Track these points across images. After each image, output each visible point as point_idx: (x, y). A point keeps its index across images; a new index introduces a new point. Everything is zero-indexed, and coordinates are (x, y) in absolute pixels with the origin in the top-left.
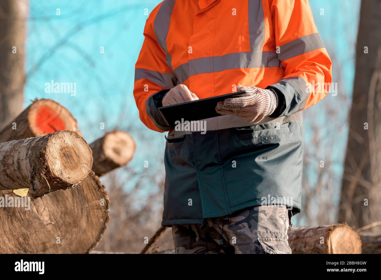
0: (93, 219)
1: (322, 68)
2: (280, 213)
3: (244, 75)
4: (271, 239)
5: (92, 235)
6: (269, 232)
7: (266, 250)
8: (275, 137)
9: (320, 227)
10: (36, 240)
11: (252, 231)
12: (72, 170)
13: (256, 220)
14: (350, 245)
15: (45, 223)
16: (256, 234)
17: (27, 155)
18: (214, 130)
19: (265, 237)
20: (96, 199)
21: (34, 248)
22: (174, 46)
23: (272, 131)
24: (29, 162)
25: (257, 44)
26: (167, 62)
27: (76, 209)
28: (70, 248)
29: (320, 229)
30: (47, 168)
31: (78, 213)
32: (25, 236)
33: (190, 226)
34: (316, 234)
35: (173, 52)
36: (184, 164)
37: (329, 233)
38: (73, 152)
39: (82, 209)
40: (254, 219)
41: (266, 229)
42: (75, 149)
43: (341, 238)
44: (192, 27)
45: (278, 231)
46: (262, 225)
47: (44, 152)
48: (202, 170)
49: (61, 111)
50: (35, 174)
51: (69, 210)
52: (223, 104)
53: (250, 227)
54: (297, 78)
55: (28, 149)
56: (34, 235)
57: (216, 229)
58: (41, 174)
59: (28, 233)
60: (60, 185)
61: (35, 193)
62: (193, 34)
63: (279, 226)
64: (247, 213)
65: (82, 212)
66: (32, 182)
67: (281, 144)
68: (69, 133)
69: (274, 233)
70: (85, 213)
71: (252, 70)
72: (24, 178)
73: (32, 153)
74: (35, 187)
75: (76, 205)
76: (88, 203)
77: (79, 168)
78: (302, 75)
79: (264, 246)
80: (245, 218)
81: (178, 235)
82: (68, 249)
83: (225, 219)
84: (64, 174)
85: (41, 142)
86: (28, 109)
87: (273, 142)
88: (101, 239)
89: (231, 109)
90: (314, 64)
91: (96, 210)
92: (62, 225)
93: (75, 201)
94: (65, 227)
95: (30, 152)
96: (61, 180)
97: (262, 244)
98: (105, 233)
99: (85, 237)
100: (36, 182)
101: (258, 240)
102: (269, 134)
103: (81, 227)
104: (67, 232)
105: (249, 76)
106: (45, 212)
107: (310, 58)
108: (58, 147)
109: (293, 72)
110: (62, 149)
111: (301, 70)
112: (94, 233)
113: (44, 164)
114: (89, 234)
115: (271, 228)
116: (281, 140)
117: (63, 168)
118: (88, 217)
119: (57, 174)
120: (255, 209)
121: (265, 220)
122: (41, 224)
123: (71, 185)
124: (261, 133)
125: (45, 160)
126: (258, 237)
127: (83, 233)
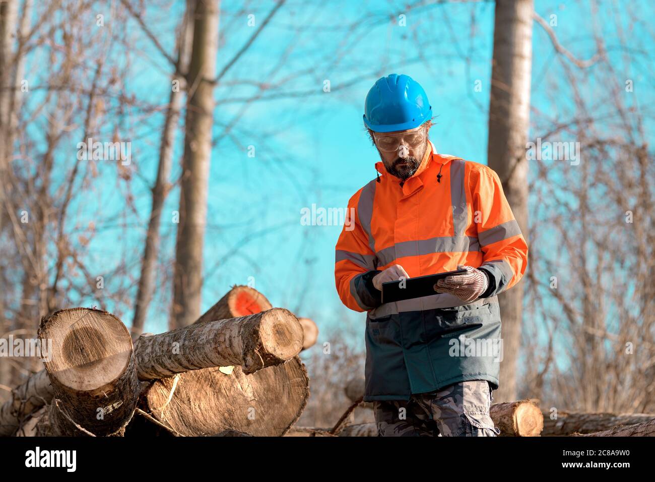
0: (294, 396)
1: (520, 253)
2: (483, 388)
3: (449, 258)
4: (477, 413)
5: (293, 411)
6: (474, 406)
7: (472, 423)
8: (478, 318)
9: (504, 403)
10: (241, 415)
11: (457, 406)
12: (284, 346)
13: (462, 394)
14: (533, 419)
15: (249, 400)
16: (462, 408)
17: (239, 332)
18: (420, 310)
19: (471, 410)
20: (297, 377)
21: (239, 423)
22: (379, 229)
23: (474, 313)
24: (242, 339)
25: (461, 230)
26: (370, 245)
27: (278, 386)
28: (272, 423)
29: (505, 405)
30: (261, 344)
31: (280, 390)
32: (230, 412)
33: (392, 402)
34: (501, 409)
35: (377, 235)
36: (389, 342)
37: (514, 409)
38: (286, 329)
39: (284, 386)
40: (460, 394)
41: (471, 403)
42: (287, 326)
43: (526, 413)
44: (396, 213)
45: (482, 405)
46: (467, 399)
47: (257, 329)
48: (408, 348)
49: (258, 297)
50: (248, 351)
51: (271, 387)
52: (444, 281)
53: (455, 401)
54: (501, 261)
55: (240, 327)
56: (239, 411)
57: (420, 404)
58: (255, 350)
59: (233, 408)
60: (272, 361)
61: (247, 369)
62: (397, 219)
63: (483, 400)
64: (453, 388)
65: (283, 389)
66: (244, 359)
67: (484, 324)
68: (281, 311)
69: (479, 407)
70: (286, 390)
71: (456, 254)
72: (236, 355)
73: (245, 330)
74: (247, 364)
75: (278, 382)
76: (289, 380)
77: (291, 345)
78: (505, 258)
79: (471, 420)
80: (449, 393)
81: (381, 410)
82: (270, 423)
83: (433, 394)
84: (277, 350)
85: (255, 319)
86: (228, 295)
87: (476, 322)
88: (302, 414)
89: (451, 287)
90: (513, 248)
91: (296, 387)
92: (265, 401)
93: (277, 379)
94: (268, 402)
95: (242, 330)
96: (274, 357)
97: (468, 417)
98: (304, 409)
99: (286, 412)
100: (249, 358)
101: (464, 414)
102: (472, 315)
103: (283, 403)
104: (269, 407)
105: (453, 260)
106: (249, 389)
107: (510, 243)
108: (271, 324)
109: (494, 256)
110: (275, 327)
111: (503, 254)
112: (295, 409)
113: (257, 341)
114: (291, 410)
115: (476, 402)
116: (484, 321)
117: (275, 344)
118: (289, 394)
119: (271, 350)
120: (460, 384)
121: (469, 395)
122: (245, 400)
123: (284, 361)
124: (464, 313)
125: (258, 337)
126: (463, 411)
127: (285, 408)
